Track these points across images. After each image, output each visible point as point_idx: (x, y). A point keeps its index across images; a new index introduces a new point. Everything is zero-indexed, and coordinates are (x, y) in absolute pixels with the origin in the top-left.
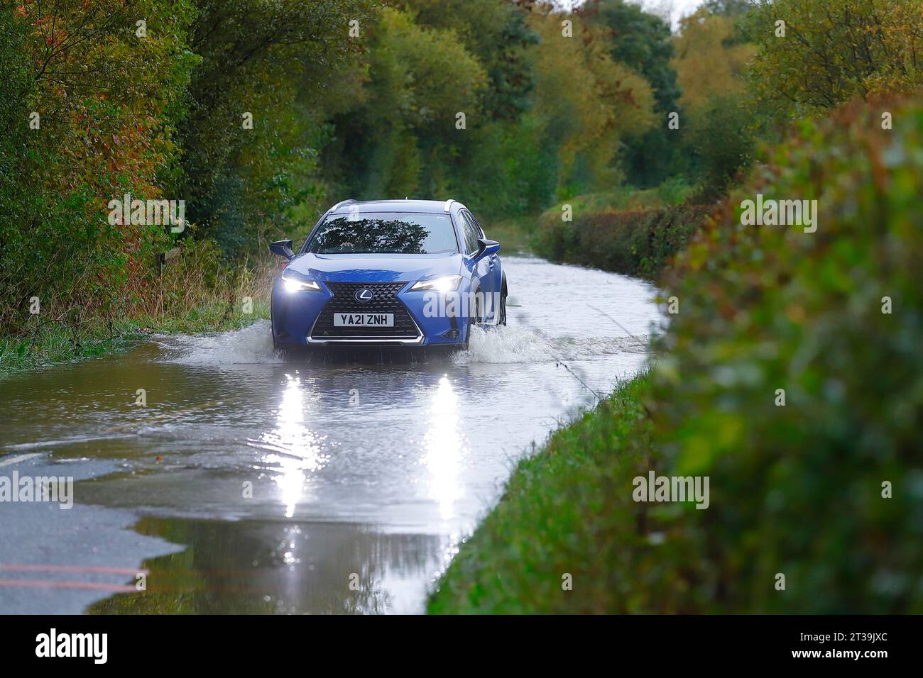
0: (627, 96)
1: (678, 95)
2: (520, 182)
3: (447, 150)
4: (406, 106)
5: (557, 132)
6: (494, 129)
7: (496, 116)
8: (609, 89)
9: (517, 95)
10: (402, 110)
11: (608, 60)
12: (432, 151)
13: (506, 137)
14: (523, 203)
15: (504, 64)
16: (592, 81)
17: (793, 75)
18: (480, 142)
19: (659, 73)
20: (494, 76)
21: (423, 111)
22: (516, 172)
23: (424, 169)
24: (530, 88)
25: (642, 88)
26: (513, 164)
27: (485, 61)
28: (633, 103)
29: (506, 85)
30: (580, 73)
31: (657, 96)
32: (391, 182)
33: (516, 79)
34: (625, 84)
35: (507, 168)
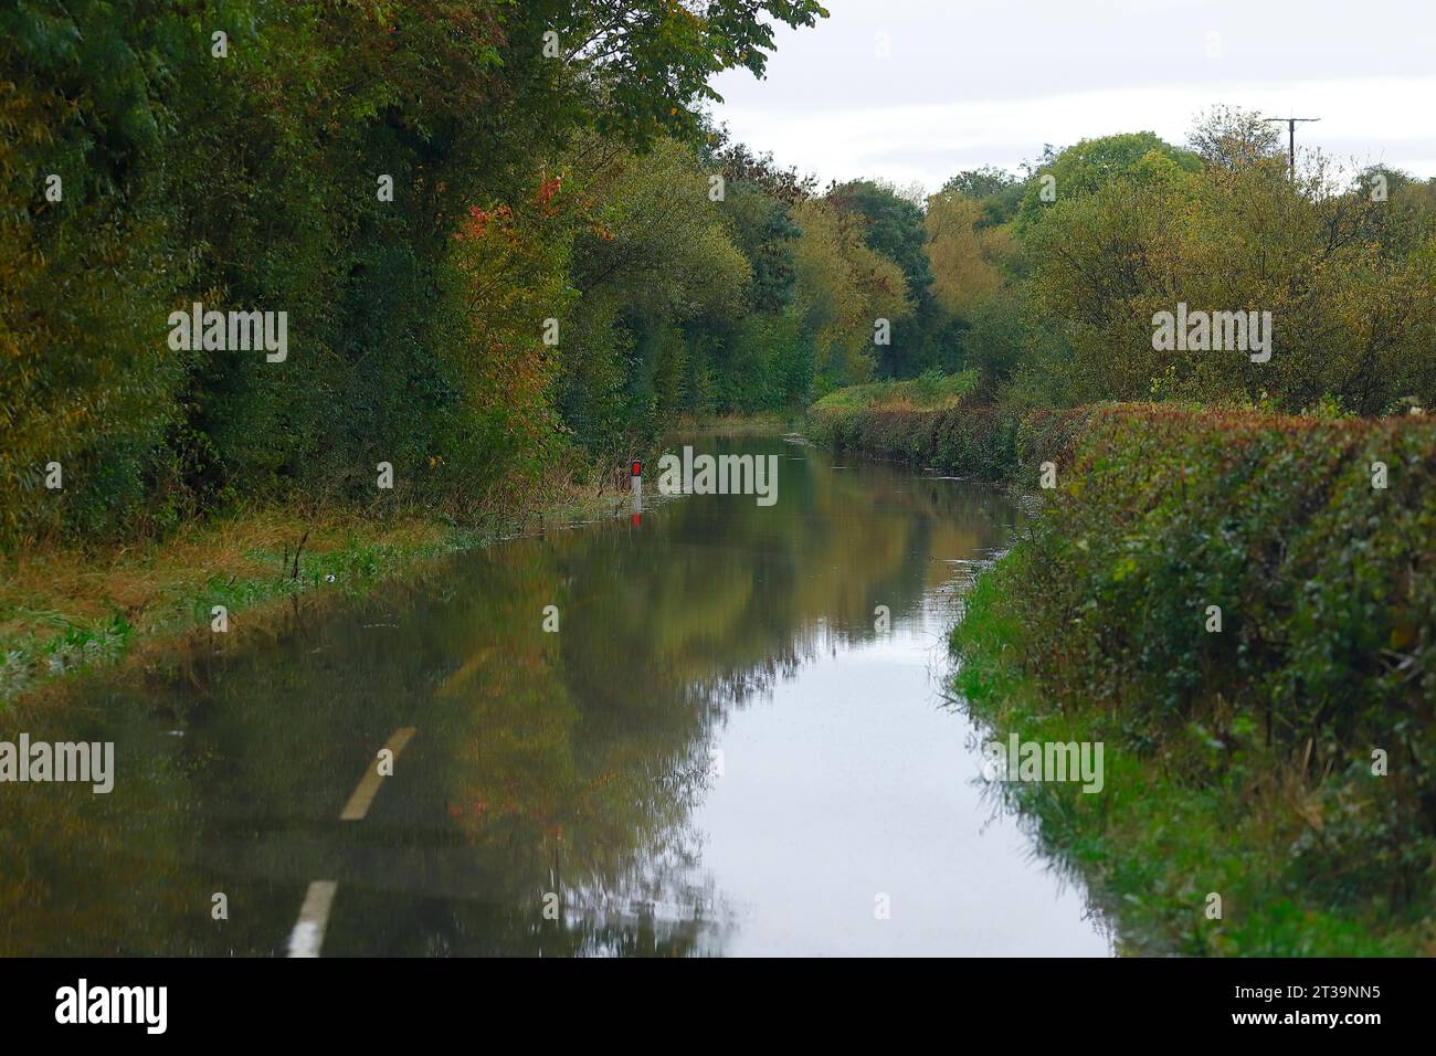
0: (882, 284)
1: (931, 281)
2: (780, 372)
3: (710, 341)
4: (678, 300)
5: (815, 321)
6: (756, 321)
7: (759, 307)
8: (864, 277)
9: (779, 286)
10: (672, 305)
11: (863, 249)
12: (696, 342)
13: (766, 328)
14: (782, 392)
15: (765, 256)
16: (847, 270)
17: (1066, 295)
18: (742, 333)
19: (911, 259)
20: (757, 267)
21: (692, 305)
22: (775, 362)
23: (689, 360)
24: (793, 280)
25: (895, 275)
26: (772, 353)
27: (749, 253)
28: (888, 291)
29: (767, 278)
30: (835, 262)
31: (911, 284)
32: (658, 373)
33: (779, 272)
34: (879, 273)
35: (767, 357)
